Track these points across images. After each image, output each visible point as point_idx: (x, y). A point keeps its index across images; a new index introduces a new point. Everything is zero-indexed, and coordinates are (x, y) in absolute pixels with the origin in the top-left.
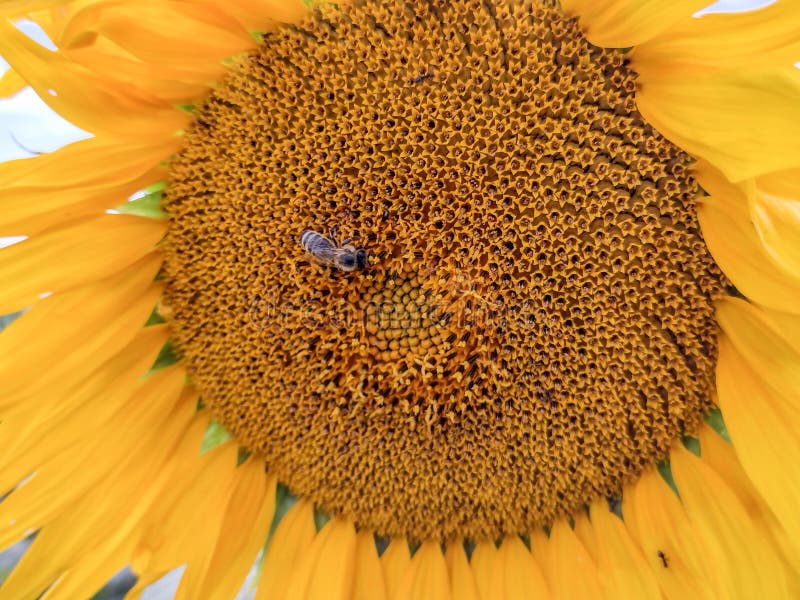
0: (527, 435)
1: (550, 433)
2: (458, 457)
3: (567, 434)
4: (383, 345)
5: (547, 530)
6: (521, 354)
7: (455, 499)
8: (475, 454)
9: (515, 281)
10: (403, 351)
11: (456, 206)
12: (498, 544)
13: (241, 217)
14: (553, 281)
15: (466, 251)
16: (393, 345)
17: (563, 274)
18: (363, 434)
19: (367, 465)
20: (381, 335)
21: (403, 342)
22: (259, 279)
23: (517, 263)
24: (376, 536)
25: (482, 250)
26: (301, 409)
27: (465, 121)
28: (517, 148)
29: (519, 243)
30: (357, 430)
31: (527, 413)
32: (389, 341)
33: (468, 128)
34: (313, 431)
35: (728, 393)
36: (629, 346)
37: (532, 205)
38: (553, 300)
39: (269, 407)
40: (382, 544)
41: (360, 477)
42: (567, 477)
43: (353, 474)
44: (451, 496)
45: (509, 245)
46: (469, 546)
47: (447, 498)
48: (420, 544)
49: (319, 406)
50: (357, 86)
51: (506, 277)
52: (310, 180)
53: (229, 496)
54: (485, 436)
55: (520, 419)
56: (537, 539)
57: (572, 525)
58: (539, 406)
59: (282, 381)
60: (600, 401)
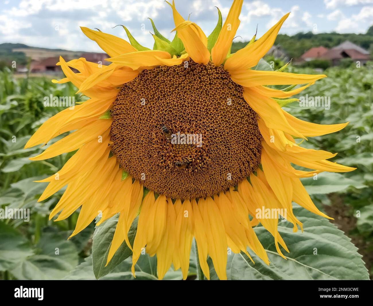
0: (215, 173)
1: (220, 173)
2: (196, 179)
3: (225, 173)
4: (177, 153)
5: (218, 195)
6: (214, 155)
7: (195, 189)
8: (201, 178)
9: (213, 138)
10: (182, 154)
11: (198, 120)
12: (205, 199)
13: (138, 121)
14: (222, 138)
15: (201, 131)
16: (180, 152)
17: (225, 136)
18: (171, 174)
19: (172, 182)
20: (177, 150)
21: (182, 152)
22: (143, 136)
23: (213, 134)
24: (172, 199)
25: (205, 131)
26: (154, 169)
27: (200, 100)
28: (214, 107)
29: (214, 129)
30: (169, 174)
31: (215, 168)
32: (179, 151)
33: (201, 102)
34: (157, 174)
35: (264, 162)
36: (240, 152)
37: (217, 121)
38: (222, 142)
39: (144, 168)
40: (174, 201)
41: (169, 185)
42: (224, 182)
43: (167, 184)
44: (194, 188)
45: (212, 130)
46: (197, 200)
47: (193, 189)
48: (184, 200)
49: (159, 168)
50: (172, 90)
51: (211, 137)
52: (159, 112)
53: (131, 191)
54: (204, 174)
55: (213, 170)
56: (216, 197)
57: (225, 193)
58: (218, 166)
59: (148, 162)
60: (233, 165)
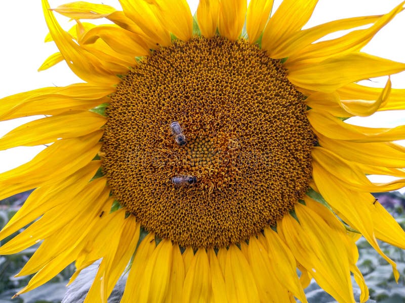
0: (245, 198)
1: (254, 197)
2: (218, 208)
3: (260, 198)
4: (193, 164)
5: (247, 242)
6: (246, 166)
7: (215, 227)
8: (225, 207)
9: (246, 137)
10: (200, 166)
11: (225, 110)
12: (228, 248)
13: (141, 114)
14: (259, 138)
15: (228, 127)
16: (197, 164)
17: (263, 135)
18: (182, 200)
19: (182, 213)
20: (192, 160)
21: (201, 163)
22: (147, 137)
23: (247, 131)
24: (180, 246)
25: (234, 127)
26: (157, 191)
27: (230, 81)
28: (248, 90)
29: (248, 124)
30: (180, 198)
31: (246, 189)
32: (195, 162)
33: (231, 83)
34: (161, 200)
36: (283, 163)
37: (253, 110)
38: (259, 145)
39: (144, 191)
40: (182, 250)
41: (178, 219)
42: (258, 216)
43: (175, 217)
44: (213, 226)
45: (244, 124)
46: (216, 250)
47: (212, 227)
48: (197, 249)
49: (165, 189)
50: (191, 67)
51: (242, 136)
52: (171, 100)
53: (122, 230)
54: (229, 199)
55: (243, 192)
56: (243, 245)
57: (257, 237)
58: (251, 186)
59: (151, 179)
60: (272, 184)
